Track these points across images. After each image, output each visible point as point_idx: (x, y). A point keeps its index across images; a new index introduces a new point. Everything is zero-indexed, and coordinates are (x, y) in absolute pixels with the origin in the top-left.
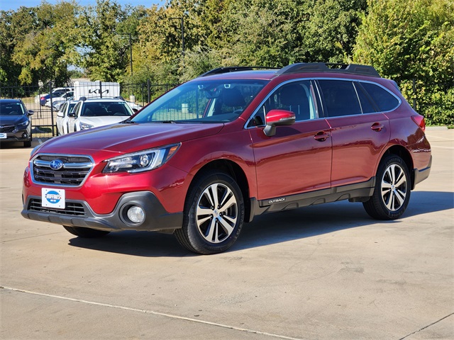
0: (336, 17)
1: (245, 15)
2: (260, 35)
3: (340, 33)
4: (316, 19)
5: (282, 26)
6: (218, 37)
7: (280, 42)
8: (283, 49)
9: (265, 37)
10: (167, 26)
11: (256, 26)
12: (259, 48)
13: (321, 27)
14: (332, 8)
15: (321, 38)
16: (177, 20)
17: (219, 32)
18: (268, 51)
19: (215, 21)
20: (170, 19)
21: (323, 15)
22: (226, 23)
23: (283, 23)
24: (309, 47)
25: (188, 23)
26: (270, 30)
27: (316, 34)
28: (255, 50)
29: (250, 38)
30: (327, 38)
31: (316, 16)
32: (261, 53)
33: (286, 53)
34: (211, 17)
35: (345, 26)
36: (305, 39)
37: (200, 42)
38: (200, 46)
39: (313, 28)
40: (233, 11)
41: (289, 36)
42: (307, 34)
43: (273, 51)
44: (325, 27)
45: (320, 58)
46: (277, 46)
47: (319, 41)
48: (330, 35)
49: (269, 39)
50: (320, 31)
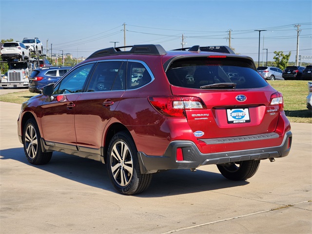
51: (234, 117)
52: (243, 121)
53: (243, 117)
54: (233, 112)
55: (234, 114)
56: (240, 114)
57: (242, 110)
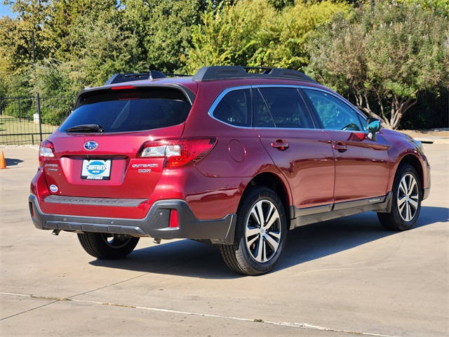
0: (179, 32)
1: (92, 29)
2: (105, 49)
3: (183, 47)
4: (160, 33)
5: (126, 40)
6: (68, 50)
7: (125, 56)
8: (127, 63)
9: (111, 51)
10: (16, 38)
11: (102, 40)
12: (105, 61)
13: (164, 41)
14: (175, 23)
15: (165, 52)
16: (28, 33)
17: (68, 45)
18: (113, 65)
19: (64, 34)
20: (20, 31)
21: (167, 30)
22: (73, 37)
23: (128, 37)
24: (154, 61)
25: (38, 36)
26: (115, 44)
27: (160, 48)
28: (101, 64)
29: (95, 51)
30: (170, 52)
31: (160, 31)
32: (106, 66)
33: (131, 67)
34: (59, 31)
35: (187, 40)
36: (150, 52)
37: (50, 54)
38: (50, 58)
39: (158, 42)
40: (80, 25)
41: (134, 50)
42: (152, 47)
43: (118, 65)
44: (168, 41)
45: (165, 70)
46: (122, 60)
47: (163, 55)
48: (173, 48)
49: (114, 53)
50: (164, 45)
51: (90, 171)
52: (99, 177)
53: (101, 171)
54: (91, 164)
55: (92, 167)
56: (99, 167)
57: (103, 161)
